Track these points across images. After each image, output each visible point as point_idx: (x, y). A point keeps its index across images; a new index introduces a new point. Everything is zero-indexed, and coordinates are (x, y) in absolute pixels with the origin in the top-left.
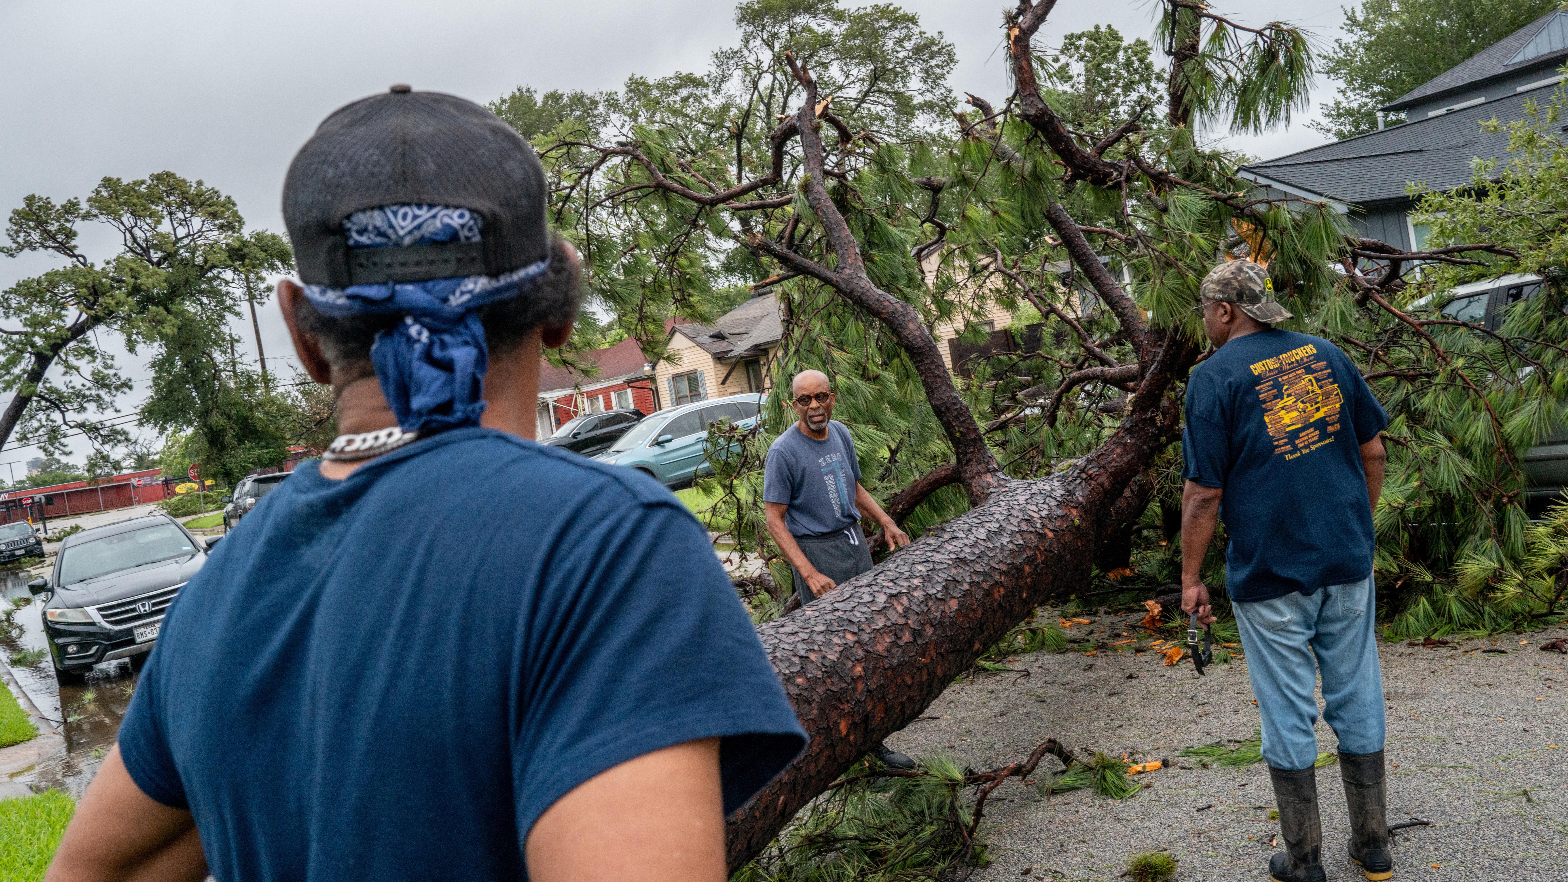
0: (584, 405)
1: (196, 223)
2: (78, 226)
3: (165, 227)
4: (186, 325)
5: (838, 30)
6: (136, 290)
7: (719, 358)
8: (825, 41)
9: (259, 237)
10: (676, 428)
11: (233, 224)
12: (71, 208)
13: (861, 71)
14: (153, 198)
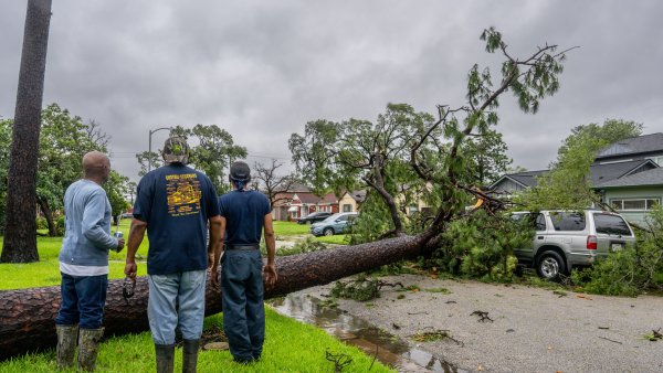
0: (318, 209)
1: (220, 141)
2: (188, 136)
3: (212, 140)
4: (213, 168)
5: (412, 118)
6: (200, 157)
7: (358, 202)
8: (408, 120)
9: (237, 147)
10: (342, 218)
11: (231, 142)
12: (188, 131)
13: (416, 130)
14: (210, 131)
